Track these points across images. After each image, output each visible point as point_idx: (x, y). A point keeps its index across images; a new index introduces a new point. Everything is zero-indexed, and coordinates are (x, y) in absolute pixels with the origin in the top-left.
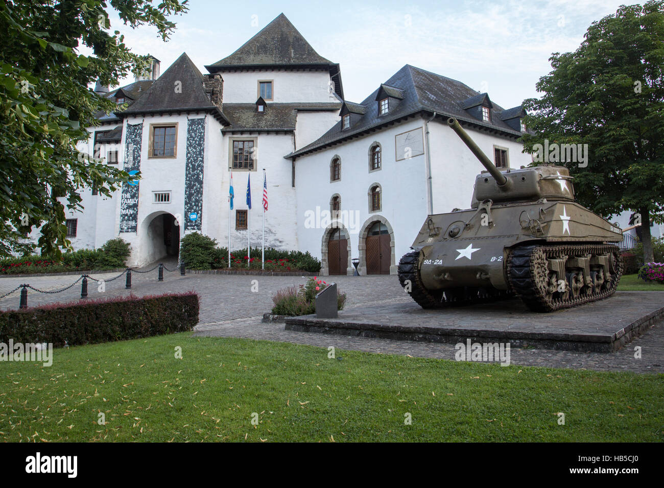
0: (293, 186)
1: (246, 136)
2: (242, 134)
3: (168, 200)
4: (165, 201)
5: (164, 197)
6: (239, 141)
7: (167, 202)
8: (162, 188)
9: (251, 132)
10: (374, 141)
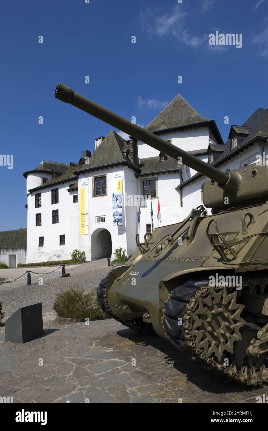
0: (182, 206)
1: (150, 177)
2: (148, 176)
3: (105, 221)
4: (103, 221)
5: (102, 220)
6: (146, 181)
7: (104, 222)
8: (100, 214)
9: (153, 174)
10: (226, 169)
